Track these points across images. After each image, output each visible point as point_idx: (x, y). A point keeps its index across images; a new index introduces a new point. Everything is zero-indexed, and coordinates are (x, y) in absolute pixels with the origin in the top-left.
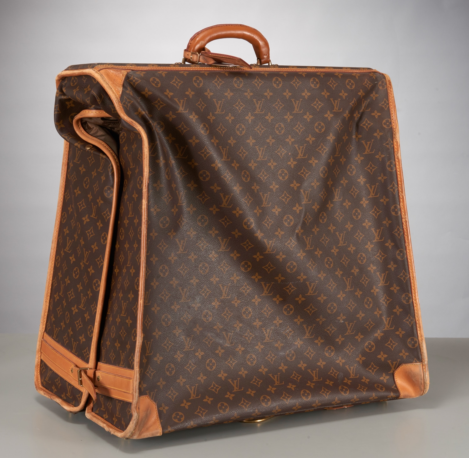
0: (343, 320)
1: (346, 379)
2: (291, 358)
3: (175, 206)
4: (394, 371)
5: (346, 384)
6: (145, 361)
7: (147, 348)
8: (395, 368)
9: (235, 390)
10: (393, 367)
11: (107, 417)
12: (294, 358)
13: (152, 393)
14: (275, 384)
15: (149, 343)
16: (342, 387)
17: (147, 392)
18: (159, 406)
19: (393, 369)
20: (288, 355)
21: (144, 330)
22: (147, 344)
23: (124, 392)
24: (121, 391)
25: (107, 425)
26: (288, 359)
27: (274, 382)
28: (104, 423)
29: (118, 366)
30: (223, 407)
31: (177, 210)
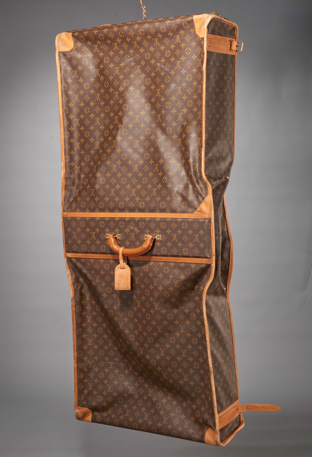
0: (101, 78)
1: (100, 44)
2: (127, 56)
3: (183, 138)
4: (74, 47)
5: (100, 40)
6: (202, 56)
7: (200, 63)
8: (73, 49)
9: (157, 39)
10: (74, 50)
11: (225, 25)
12: (125, 57)
13: (198, 39)
14: (136, 42)
15: (199, 65)
16: (103, 39)
17: (201, 39)
18: (195, 32)
19: (74, 49)
20: (128, 58)
21: (202, 73)
22: (200, 65)
23: (212, 39)
24: (214, 39)
25: (223, 20)
26: (128, 56)
27: (137, 43)
28: (225, 21)
29: (217, 53)
30: (163, 29)
31: (182, 136)
